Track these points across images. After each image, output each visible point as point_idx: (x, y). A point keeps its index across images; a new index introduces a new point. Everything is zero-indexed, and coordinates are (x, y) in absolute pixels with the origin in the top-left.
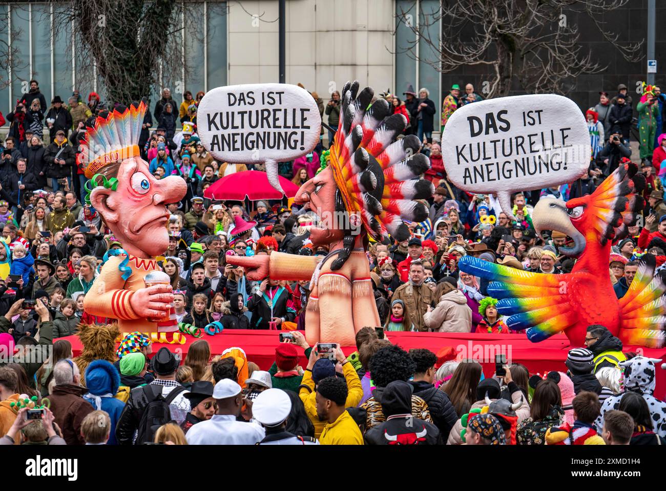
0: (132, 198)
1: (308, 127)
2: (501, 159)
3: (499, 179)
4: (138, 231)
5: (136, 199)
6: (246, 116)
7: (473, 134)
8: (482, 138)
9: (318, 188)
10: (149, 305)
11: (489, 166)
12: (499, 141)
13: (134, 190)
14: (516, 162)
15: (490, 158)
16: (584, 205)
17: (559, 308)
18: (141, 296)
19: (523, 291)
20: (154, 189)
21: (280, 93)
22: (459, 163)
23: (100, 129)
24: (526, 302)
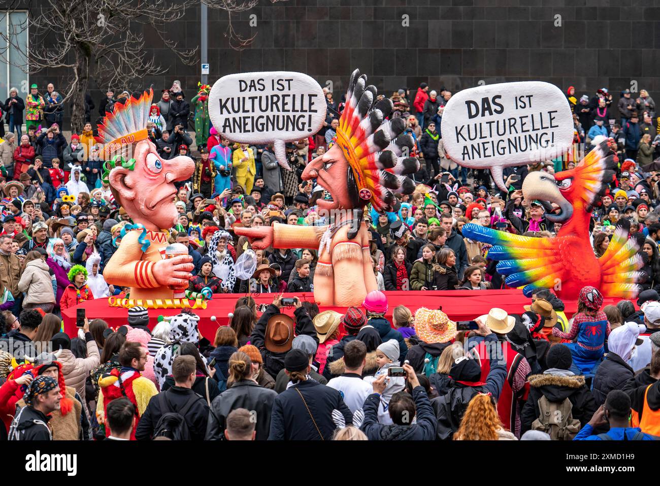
0: (148, 176)
1: (316, 111)
2: (496, 138)
3: (494, 155)
4: (153, 207)
5: (152, 178)
6: (257, 101)
7: (471, 117)
8: (479, 119)
9: (328, 166)
10: (173, 274)
11: (485, 144)
12: (494, 122)
13: (149, 169)
14: (509, 140)
15: (486, 137)
16: (571, 178)
17: (553, 267)
18: (164, 266)
19: (521, 254)
20: (166, 169)
21: (289, 81)
22: (458, 142)
23: (118, 114)
24: (523, 263)
